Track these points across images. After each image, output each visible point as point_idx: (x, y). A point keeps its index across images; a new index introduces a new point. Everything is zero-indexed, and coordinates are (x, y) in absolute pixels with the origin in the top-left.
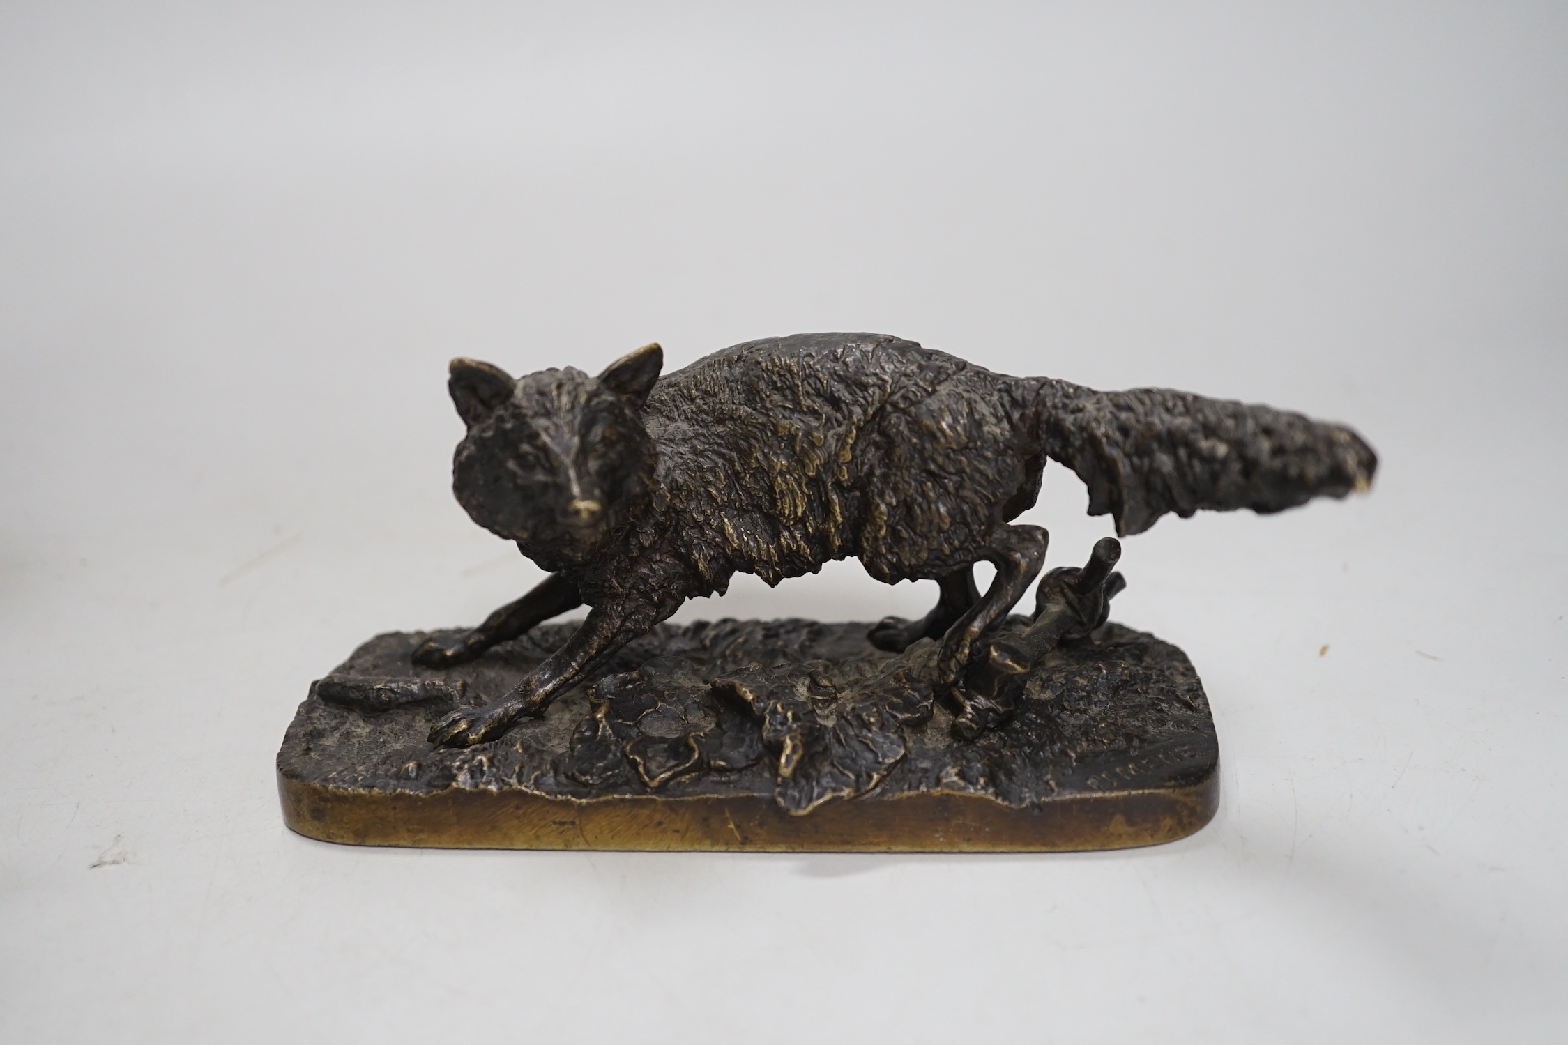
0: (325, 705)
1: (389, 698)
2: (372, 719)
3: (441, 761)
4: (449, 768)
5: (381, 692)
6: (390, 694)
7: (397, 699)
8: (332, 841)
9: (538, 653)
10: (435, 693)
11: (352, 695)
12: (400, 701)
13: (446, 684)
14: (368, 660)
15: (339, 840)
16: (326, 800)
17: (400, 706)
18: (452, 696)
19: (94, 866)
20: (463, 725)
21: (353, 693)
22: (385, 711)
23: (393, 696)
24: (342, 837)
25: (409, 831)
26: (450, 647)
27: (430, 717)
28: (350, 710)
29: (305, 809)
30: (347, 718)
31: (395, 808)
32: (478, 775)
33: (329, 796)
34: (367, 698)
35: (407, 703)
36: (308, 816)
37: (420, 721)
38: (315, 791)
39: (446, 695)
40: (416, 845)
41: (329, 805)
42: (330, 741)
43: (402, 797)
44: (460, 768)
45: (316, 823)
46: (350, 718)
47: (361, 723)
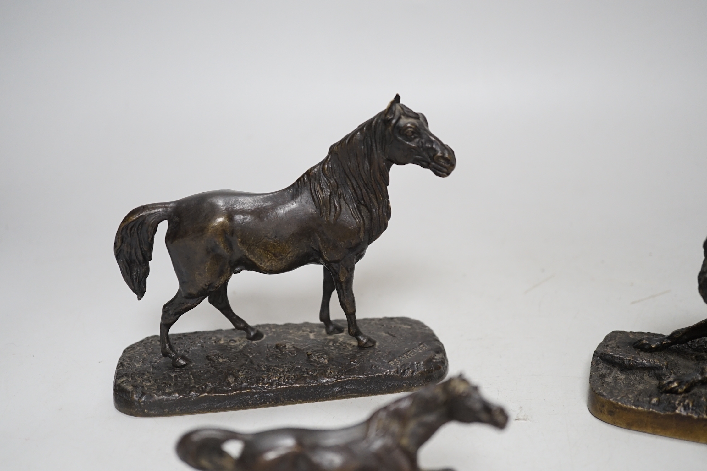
0: (603, 363)
1: (634, 364)
2: (624, 372)
3: (668, 399)
4: (674, 404)
5: (631, 361)
6: (634, 363)
7: (637, 365)
8: (615, 425)
9: (690, 351)
10: (655, 366)
11: (616, 361)
12: (639, 366)
13: (660, 362)
14: (613, 343)
15: (619, 425)
16: (617, 408)
17: (638, 368)
18: (662, 368)
19: (516, 420)
20: (676, 384)
21: (617, 360)
22: (631, 369)
23: (635, 364)
24: (621, 424)
25: (652, 427)
26: (654, 343)
27: (651, 375)
28: (614, 366)
29: (605, 410)
30: (613, 370)
31: (648, 417)
32: (687, 409)
33: (618, 407)
34: (624, 362)
35: (642, 367)
36: (606, 413)
37: (646, 376)
38: (612, 403)
39: (660, 367)
40: (654, 433)
41: (618, 410)
42: (609, 380)
43: (651, 412)
44: (679, 404)
45: (609, 417)
46: (614, 370)
47: (619, 373)
